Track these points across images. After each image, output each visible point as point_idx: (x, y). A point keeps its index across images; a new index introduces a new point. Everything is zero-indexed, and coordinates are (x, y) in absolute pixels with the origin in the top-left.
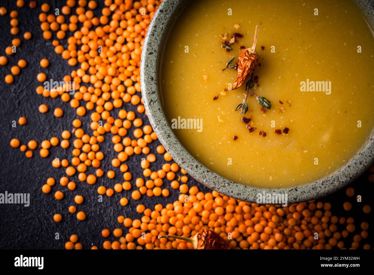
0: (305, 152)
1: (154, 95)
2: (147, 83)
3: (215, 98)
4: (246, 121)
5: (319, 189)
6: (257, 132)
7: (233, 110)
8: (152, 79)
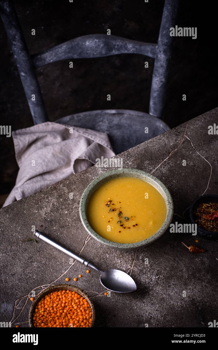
0: (146, 229)
1: (88, 224)
2: (84, 221)
3: (109, 222)
4: (122, 226)
5: (154, 237)
6: (127, 228)
7: (116, 224)
8: (85, 219)
